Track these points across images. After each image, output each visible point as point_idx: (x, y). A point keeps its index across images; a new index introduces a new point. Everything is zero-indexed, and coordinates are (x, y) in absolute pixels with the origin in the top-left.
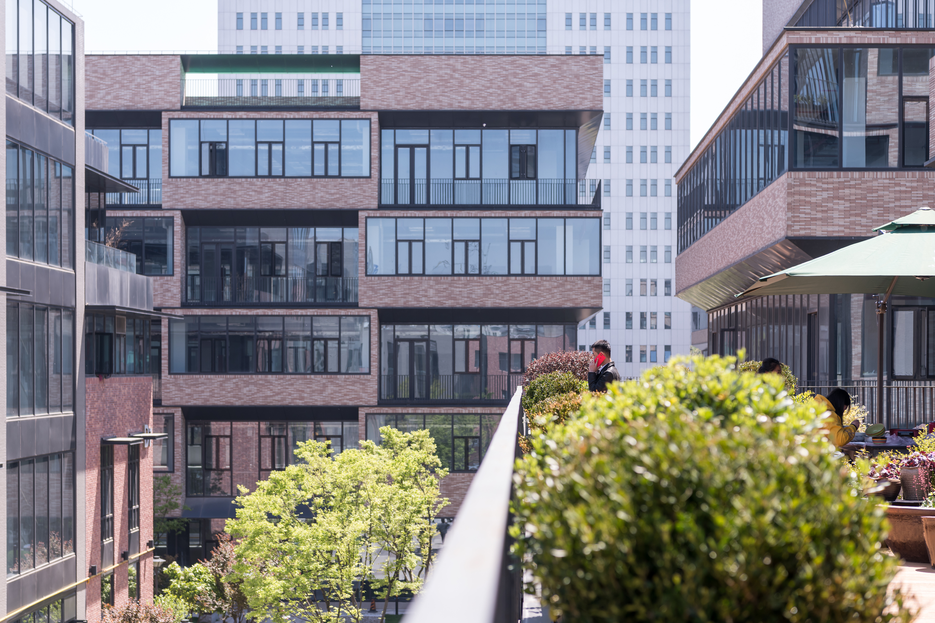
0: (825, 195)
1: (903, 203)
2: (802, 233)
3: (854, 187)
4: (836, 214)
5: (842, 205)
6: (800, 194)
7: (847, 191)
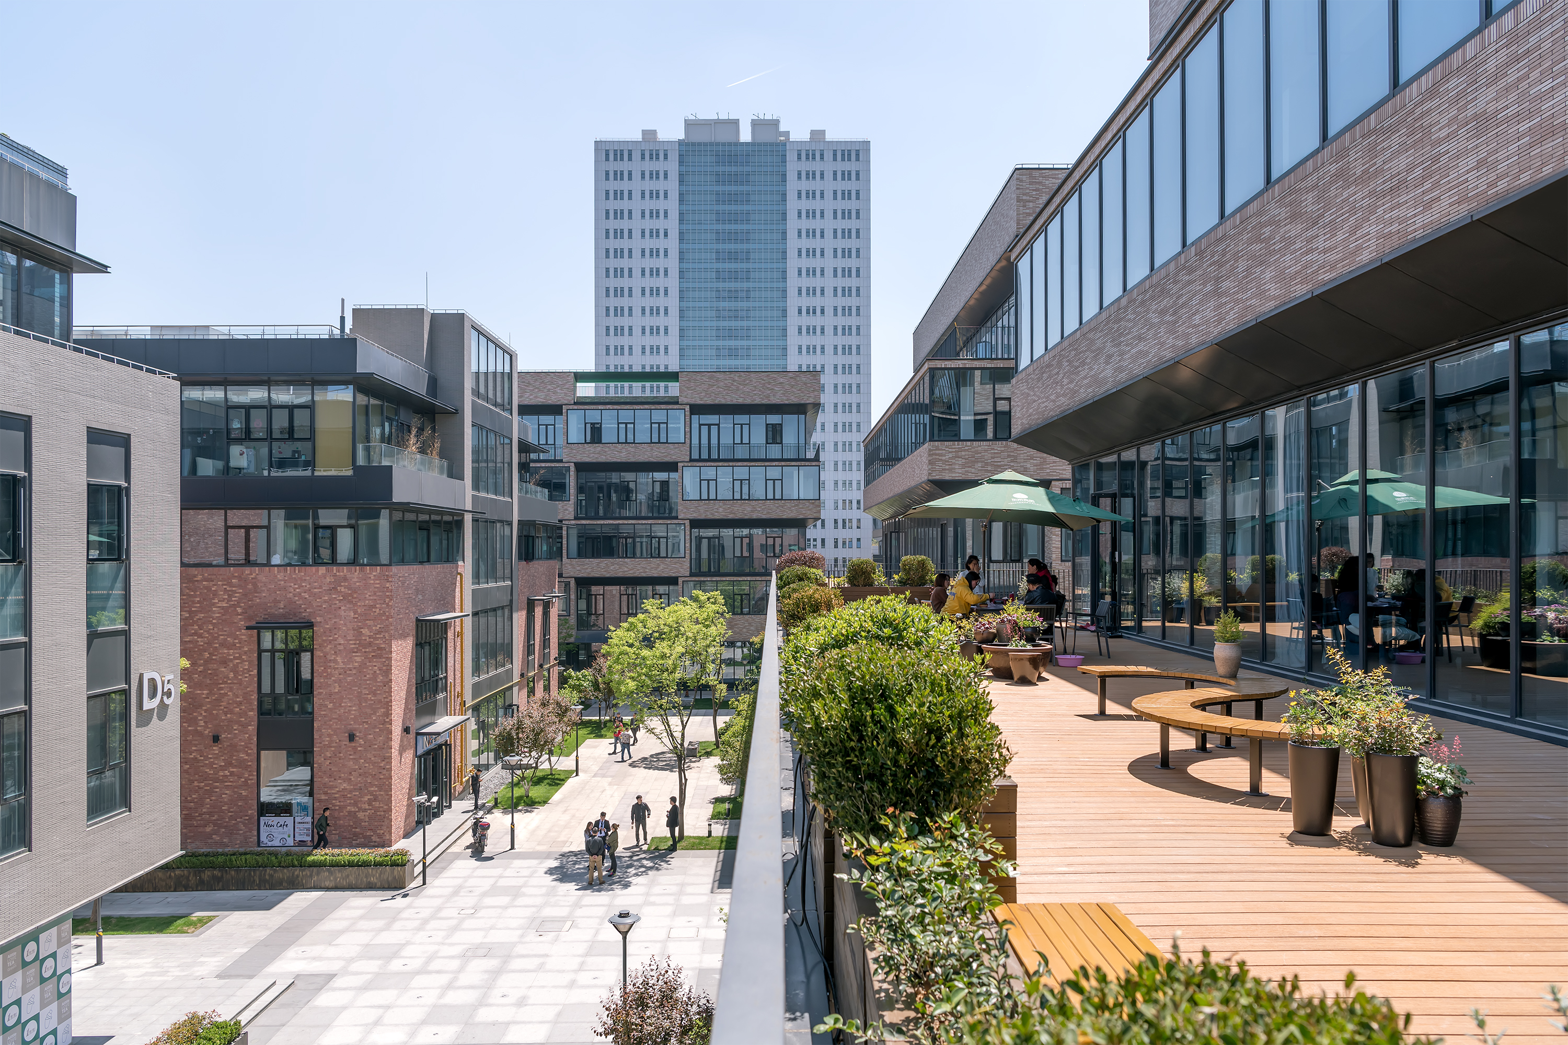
0: (950, 455)
1: (996, 460)
2: (937, 477)
3: (967, 450)
4: (957, 467)
5: (961, 461)
6: (936, 455)
7: (963, 453)
